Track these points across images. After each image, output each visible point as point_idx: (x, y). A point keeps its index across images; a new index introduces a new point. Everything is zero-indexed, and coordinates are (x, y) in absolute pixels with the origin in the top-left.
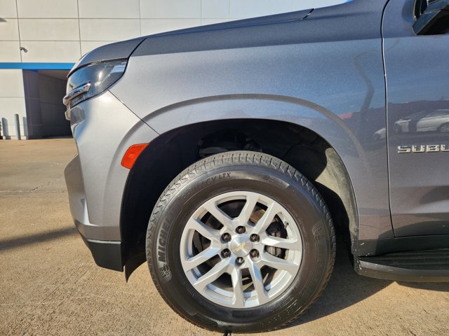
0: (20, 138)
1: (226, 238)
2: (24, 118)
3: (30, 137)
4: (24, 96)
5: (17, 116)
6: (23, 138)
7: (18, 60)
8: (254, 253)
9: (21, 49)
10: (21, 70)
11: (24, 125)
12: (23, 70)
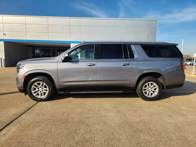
0: (2, 67)
1: (39, 88)
2: (4, 59)
3: (6, 66)
4: (4, 51)
5: (1, 58)
6: (3, 66)
7: (3, 38)
8: (43, 91)
9: (4, 34)
10: (3, 42)
11: (4, 62)
12: (4, 42)
